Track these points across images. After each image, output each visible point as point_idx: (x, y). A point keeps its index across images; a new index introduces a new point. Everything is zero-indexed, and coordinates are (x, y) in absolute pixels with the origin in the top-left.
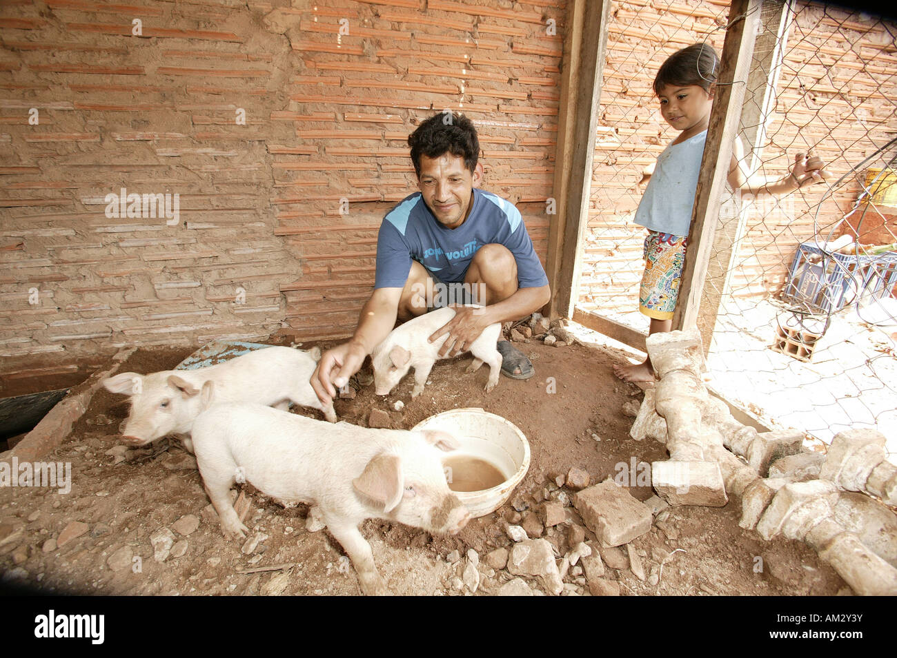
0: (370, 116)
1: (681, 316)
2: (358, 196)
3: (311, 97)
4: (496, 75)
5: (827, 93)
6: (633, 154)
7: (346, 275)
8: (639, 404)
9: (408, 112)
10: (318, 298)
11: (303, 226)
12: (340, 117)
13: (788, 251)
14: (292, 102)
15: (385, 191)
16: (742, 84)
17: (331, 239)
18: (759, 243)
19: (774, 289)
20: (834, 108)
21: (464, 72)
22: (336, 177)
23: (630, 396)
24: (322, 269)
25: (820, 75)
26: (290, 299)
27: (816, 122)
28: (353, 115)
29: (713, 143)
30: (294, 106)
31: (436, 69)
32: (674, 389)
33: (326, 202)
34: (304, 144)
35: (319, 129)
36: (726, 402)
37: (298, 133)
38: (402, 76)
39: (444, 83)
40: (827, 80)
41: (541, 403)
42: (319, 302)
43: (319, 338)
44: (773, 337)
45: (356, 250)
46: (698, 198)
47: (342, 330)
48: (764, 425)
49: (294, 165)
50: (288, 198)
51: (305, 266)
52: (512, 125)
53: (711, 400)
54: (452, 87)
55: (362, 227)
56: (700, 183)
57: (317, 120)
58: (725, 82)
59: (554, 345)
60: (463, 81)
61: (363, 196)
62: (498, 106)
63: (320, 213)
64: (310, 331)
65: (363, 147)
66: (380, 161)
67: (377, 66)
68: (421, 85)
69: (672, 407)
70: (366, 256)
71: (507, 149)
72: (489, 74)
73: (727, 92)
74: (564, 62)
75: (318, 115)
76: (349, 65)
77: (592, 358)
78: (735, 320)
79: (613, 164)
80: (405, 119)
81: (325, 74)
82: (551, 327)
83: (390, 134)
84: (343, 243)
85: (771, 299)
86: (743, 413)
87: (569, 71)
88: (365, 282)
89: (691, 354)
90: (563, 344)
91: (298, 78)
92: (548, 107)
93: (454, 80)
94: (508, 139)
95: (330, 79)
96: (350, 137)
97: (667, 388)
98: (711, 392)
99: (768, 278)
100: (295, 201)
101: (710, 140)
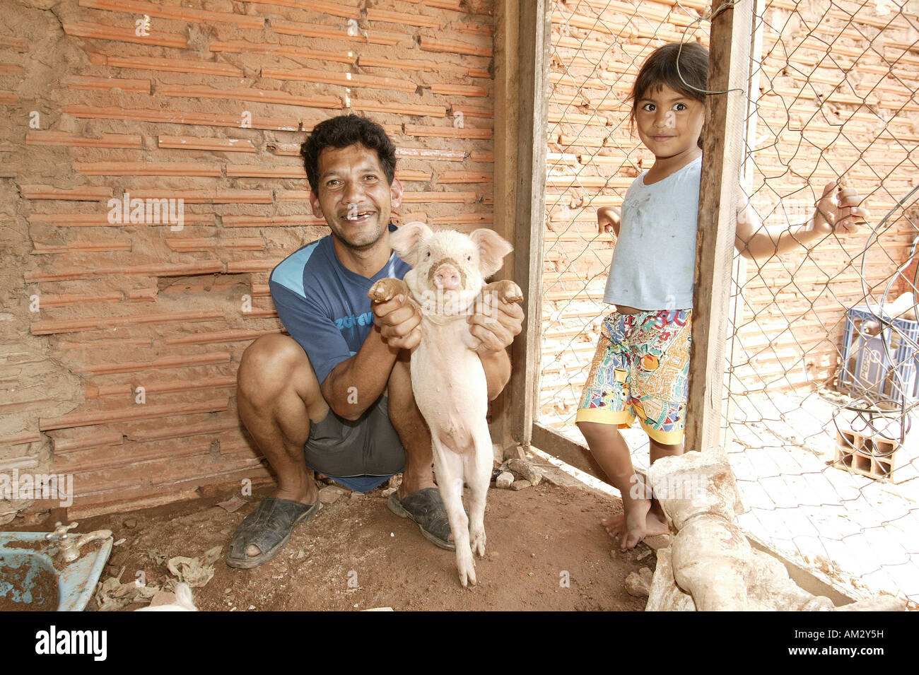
0: (203, 141)
1: (696, 427)
2: (183, 266)
3: (99, 110)
4: (398, 82)
5: (852, 105)
6: (605, 191)
7: (163, 397)
8: (650, 572)
9: (263, 135)
10: (112, 439)
11: (85, 316)
12: (150, 141)
13: (835, 318)
14: (65, 116)
15: (228, 257)
16: (739, 93)
17: (137, 337)
18: (794, 310)
19: (824, 375)
20: (861, 123)
21: (349, 76)
22: (145, 236)
23: (636, 562)
24: (120, 389)
25: (837, 81)
26: (60, 444)
27: (841, 142)
28: (172, 140)
29: (712, 173)
30: (69, 123)
31: (306, 72)
32: (700, 545)
33: (128, 277)
34: (88, 183)
35: (113, 160)
36: (781, 559)
37: (76, 166)
38: (252, 81)
39: (318, 92)
40: (846, 88)
41: (496, 589)
42: (116, 444)
43: (114, 508)
44: (833, 449)
45: (182, 354)
46: (700, 251)
47: (155, 490)
48: (842, 591)
49: (69, 218)
50: (60, 272)
51: (88, 384)
52: (425, 153)
53: (757, 558)
54: (332, 99)
55: (191, 315)
56: (700, 230)
57: (111, 146)
58: (717, 89)
59: (512, 488)
60: (348, 90)
61: (191, 266)
62: (403, 126)
63: (117, 295)
64: (97, 497)
65: (191, 189)
66: (219, 210)
67: (212, 65)
68: (282, 95)
69: (700, 575)
70: (199, 363)
71: (420, 189)
72: (387, 80)
73: (721, 103)
74: (497, 64)
75: (112, 139)
76: (164, 62)
77: (572, 504)
78: (776, 426)
79: (578, 207)
80: (258, 146)
81: (123, 75)
82: (505, 459)
83: (235, 168)
84: (157, 343)
85: (823, 391)
86: (806, 573)
87: (504, 76)
88: (197, 405)
89: (718, 487)
90: (525, 484)
91: (76, 80)
92: (478, 127)
93: (333, 88)
94: (420, 174)
95: (132, 83)
96: (166, 172)
97: (688, 546)
98: (754, 544)
99: (813, 360)
100: (71, 277)
101: (707, 169)
